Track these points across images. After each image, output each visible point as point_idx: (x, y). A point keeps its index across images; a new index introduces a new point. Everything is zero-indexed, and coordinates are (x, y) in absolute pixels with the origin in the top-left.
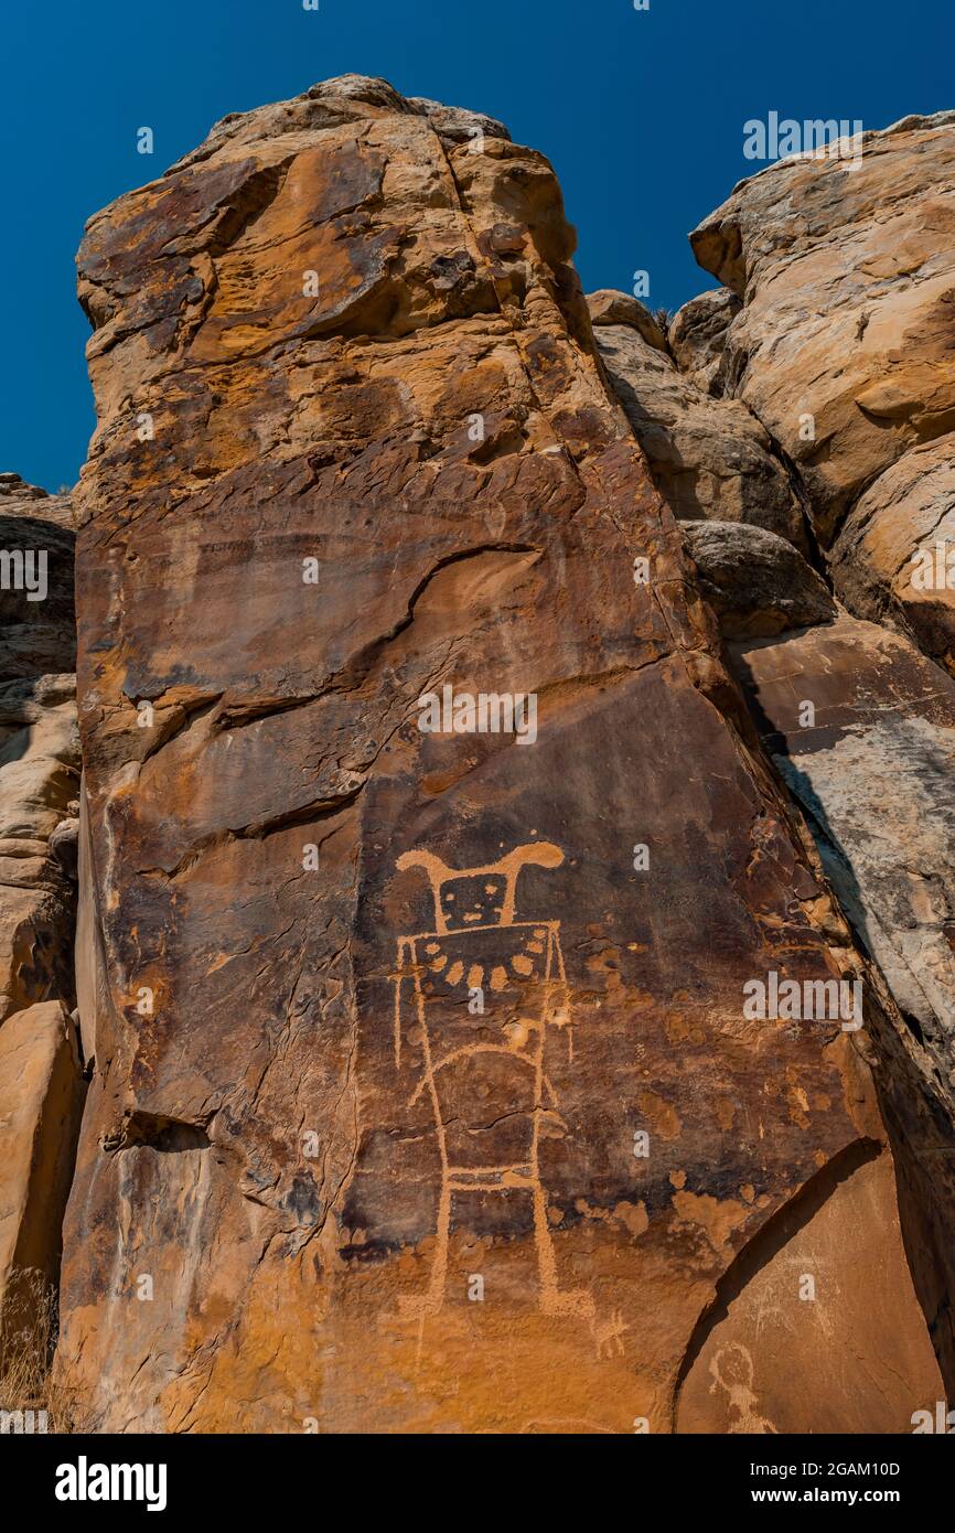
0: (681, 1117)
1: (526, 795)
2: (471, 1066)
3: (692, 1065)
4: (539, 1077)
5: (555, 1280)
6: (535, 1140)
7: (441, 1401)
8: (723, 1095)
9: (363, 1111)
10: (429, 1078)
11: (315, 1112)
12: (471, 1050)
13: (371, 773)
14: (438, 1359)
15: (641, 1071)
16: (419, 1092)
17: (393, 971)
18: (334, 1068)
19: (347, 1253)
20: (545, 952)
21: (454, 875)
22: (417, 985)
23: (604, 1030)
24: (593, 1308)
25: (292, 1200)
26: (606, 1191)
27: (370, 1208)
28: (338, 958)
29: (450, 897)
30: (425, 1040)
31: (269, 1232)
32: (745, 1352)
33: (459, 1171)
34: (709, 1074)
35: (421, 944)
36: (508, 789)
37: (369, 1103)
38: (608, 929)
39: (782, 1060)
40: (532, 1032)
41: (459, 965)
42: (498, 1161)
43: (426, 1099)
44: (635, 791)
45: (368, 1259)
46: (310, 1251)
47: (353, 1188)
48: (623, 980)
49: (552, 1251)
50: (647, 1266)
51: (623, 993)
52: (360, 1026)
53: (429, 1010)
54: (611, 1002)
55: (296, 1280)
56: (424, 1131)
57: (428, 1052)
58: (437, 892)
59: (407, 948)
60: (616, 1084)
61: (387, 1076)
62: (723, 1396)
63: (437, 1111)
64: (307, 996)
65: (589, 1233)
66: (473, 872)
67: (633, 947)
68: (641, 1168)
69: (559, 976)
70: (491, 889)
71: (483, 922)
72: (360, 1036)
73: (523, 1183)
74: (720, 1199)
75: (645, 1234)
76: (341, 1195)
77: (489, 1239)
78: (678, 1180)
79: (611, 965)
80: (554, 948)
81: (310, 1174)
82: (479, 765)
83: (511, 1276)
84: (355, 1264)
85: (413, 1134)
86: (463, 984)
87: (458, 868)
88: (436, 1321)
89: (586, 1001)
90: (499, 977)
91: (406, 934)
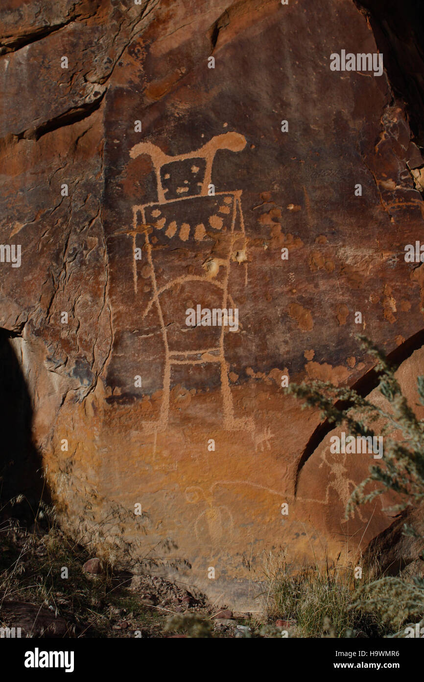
0: (314, 318)
1: (221, 96)
2: (183, 289)
3: (323, 285)
4: (225, 296)
5: (233, 412)
6: (222, 334)
7: (167, 473)
8: (342, 304)
9: (115, 320)
10: (155, 298)
11: (86, 321)
12: (182, 280)
13: (109, 84)
14: (165, 453)
15: (291, 291)
16: (150, 307)
17: (131, 228)
18: (95, 295)
19: (110, 400)
20: (231, 213)
21: (170, 160)
22: (147, 238)
23: (267, 266)
24: (254, 426)
25: (76, 372)
26: (264, 363)
27: (123, 376)
28: (94, 222)
29: (168, 176)
30: (153, 275)
31: (65, 390)
33: (176, 353)
34: (334, 291)
35: (149, 210)
36: (207, 91)
37: (119, 315)
38: (274, 196)
39: (383, 280)
40: (222, 268)
41: (174, 224)
42: (199, 347)
43: (154, 311)
44: (300, 90)
45: (124, 403)
46: (90, 399)
47: (111, 365)
48: (283, 231)
49: (231, 397)
51: (283, 238)
52: (111, 267)
53: (155, 255)
54: (274, 246)
55: (82, 415)
56: (153, 331)
57: (155, 283)
59: (139, 214)
61: (129, 298)
62: (327, 469)
63: (161, 318)
64: (75, 249)
65: (253, 386)
66: (183, 157)
67: (292, 207)
68: (287, 349)
69: (240, 229)
70: (195, 169)
71: (190, 193)
72: (111, 274)
73: (215, 359)
74: (334, 366)
76: (105, 369)
77: (194, 391)
78: (310, 355)
79: (275, 220)
80: (238, 210)
81: (85, 357)
82: (187, 73)
83: (207, 411)
84: (116, 405)
85: (147, 333)
86: (177, 237)
87: (172, 155)
88: (164, 435)
89: (257, 246)
90: (200, 231)
91: (138, 204)
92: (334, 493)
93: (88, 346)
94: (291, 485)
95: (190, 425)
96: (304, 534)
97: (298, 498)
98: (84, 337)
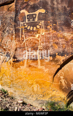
0: (58, 47)
1: (40, 1)
2: (30, 40)
3: (60, 40)
4: (40, 41)
5: (40, 65)
6: (39, 49)
7: (25, 77)
8: (64, 44)
9: (16, 45)
10: (25, 41)
11: (9, 45)
12: (31, 38)
14: (25, 73)
15: (53, 41)
16: (23, 43)
17: (20, 27)
18: (12, 40)
19: (14, 61)
20: (42, 25)
21: (29, 14)
22: (23, 29)
23: (49, 36)
24: (44, 68)
25: (6, 55)
27: (17, 57)
28: (12, 25)
29: (28, 17)
30: (24, 37)
31: (4, 59)
32: (63, 73)
34: (62, 41)
35: (24, 24)
37: (16, 44)
38: (50, 22)
40: (39, 36)
43: (24, 44)
45: (17, 62)
46: (9, 61)
48: (52, 29)
49: (40, 62)
50: (52, 63)
51: (52, 30)
52: (15, 34)
53: (25, 33)
54: (50, 32)
55: (7, 64)
56: (24, 48)
57: (25, 38)
58: (26, 16)
59: (22, 24)
60: (50, 42)
61: (19, 41)
62: (59, 77)
63: (26, 45)
64: (8, 30)
66: (32, 13)
67: (54, 25)
68: (52, 52)
69: (43, 28)
70: (34, 16)
71: (33, 21)
72: (15, 36)
74: (62, 56)
75: (52, 60)
76: (13, 55)
77: (32, 60)
78: (57, 54)
79: (51, 27)
80: (43, 24)
81: (9, 52)
83: (34, 64)
84: (15, 63)
85: (22, 48)
86: (30, 29)
87: (29, 13)
88: (25, 69)
89: (47, 32)
90: (35, 28)
91: (22, 22)
92: (61, 82)
93: (9, 50)
94: (52, 80)
95: (31, 67)
96: (55, 90)
97: (54, 83)
98: (9, 48)
